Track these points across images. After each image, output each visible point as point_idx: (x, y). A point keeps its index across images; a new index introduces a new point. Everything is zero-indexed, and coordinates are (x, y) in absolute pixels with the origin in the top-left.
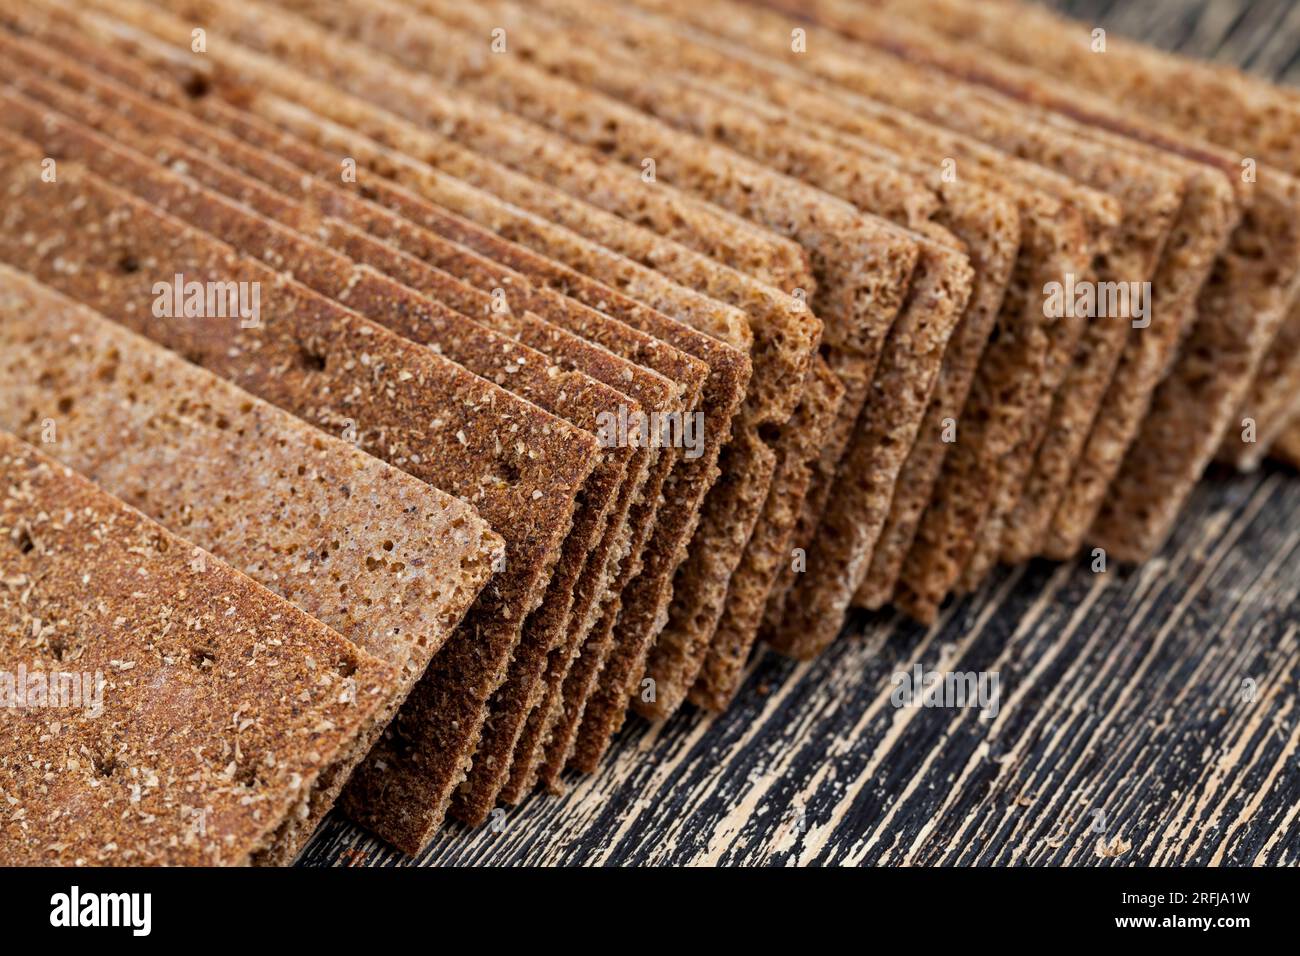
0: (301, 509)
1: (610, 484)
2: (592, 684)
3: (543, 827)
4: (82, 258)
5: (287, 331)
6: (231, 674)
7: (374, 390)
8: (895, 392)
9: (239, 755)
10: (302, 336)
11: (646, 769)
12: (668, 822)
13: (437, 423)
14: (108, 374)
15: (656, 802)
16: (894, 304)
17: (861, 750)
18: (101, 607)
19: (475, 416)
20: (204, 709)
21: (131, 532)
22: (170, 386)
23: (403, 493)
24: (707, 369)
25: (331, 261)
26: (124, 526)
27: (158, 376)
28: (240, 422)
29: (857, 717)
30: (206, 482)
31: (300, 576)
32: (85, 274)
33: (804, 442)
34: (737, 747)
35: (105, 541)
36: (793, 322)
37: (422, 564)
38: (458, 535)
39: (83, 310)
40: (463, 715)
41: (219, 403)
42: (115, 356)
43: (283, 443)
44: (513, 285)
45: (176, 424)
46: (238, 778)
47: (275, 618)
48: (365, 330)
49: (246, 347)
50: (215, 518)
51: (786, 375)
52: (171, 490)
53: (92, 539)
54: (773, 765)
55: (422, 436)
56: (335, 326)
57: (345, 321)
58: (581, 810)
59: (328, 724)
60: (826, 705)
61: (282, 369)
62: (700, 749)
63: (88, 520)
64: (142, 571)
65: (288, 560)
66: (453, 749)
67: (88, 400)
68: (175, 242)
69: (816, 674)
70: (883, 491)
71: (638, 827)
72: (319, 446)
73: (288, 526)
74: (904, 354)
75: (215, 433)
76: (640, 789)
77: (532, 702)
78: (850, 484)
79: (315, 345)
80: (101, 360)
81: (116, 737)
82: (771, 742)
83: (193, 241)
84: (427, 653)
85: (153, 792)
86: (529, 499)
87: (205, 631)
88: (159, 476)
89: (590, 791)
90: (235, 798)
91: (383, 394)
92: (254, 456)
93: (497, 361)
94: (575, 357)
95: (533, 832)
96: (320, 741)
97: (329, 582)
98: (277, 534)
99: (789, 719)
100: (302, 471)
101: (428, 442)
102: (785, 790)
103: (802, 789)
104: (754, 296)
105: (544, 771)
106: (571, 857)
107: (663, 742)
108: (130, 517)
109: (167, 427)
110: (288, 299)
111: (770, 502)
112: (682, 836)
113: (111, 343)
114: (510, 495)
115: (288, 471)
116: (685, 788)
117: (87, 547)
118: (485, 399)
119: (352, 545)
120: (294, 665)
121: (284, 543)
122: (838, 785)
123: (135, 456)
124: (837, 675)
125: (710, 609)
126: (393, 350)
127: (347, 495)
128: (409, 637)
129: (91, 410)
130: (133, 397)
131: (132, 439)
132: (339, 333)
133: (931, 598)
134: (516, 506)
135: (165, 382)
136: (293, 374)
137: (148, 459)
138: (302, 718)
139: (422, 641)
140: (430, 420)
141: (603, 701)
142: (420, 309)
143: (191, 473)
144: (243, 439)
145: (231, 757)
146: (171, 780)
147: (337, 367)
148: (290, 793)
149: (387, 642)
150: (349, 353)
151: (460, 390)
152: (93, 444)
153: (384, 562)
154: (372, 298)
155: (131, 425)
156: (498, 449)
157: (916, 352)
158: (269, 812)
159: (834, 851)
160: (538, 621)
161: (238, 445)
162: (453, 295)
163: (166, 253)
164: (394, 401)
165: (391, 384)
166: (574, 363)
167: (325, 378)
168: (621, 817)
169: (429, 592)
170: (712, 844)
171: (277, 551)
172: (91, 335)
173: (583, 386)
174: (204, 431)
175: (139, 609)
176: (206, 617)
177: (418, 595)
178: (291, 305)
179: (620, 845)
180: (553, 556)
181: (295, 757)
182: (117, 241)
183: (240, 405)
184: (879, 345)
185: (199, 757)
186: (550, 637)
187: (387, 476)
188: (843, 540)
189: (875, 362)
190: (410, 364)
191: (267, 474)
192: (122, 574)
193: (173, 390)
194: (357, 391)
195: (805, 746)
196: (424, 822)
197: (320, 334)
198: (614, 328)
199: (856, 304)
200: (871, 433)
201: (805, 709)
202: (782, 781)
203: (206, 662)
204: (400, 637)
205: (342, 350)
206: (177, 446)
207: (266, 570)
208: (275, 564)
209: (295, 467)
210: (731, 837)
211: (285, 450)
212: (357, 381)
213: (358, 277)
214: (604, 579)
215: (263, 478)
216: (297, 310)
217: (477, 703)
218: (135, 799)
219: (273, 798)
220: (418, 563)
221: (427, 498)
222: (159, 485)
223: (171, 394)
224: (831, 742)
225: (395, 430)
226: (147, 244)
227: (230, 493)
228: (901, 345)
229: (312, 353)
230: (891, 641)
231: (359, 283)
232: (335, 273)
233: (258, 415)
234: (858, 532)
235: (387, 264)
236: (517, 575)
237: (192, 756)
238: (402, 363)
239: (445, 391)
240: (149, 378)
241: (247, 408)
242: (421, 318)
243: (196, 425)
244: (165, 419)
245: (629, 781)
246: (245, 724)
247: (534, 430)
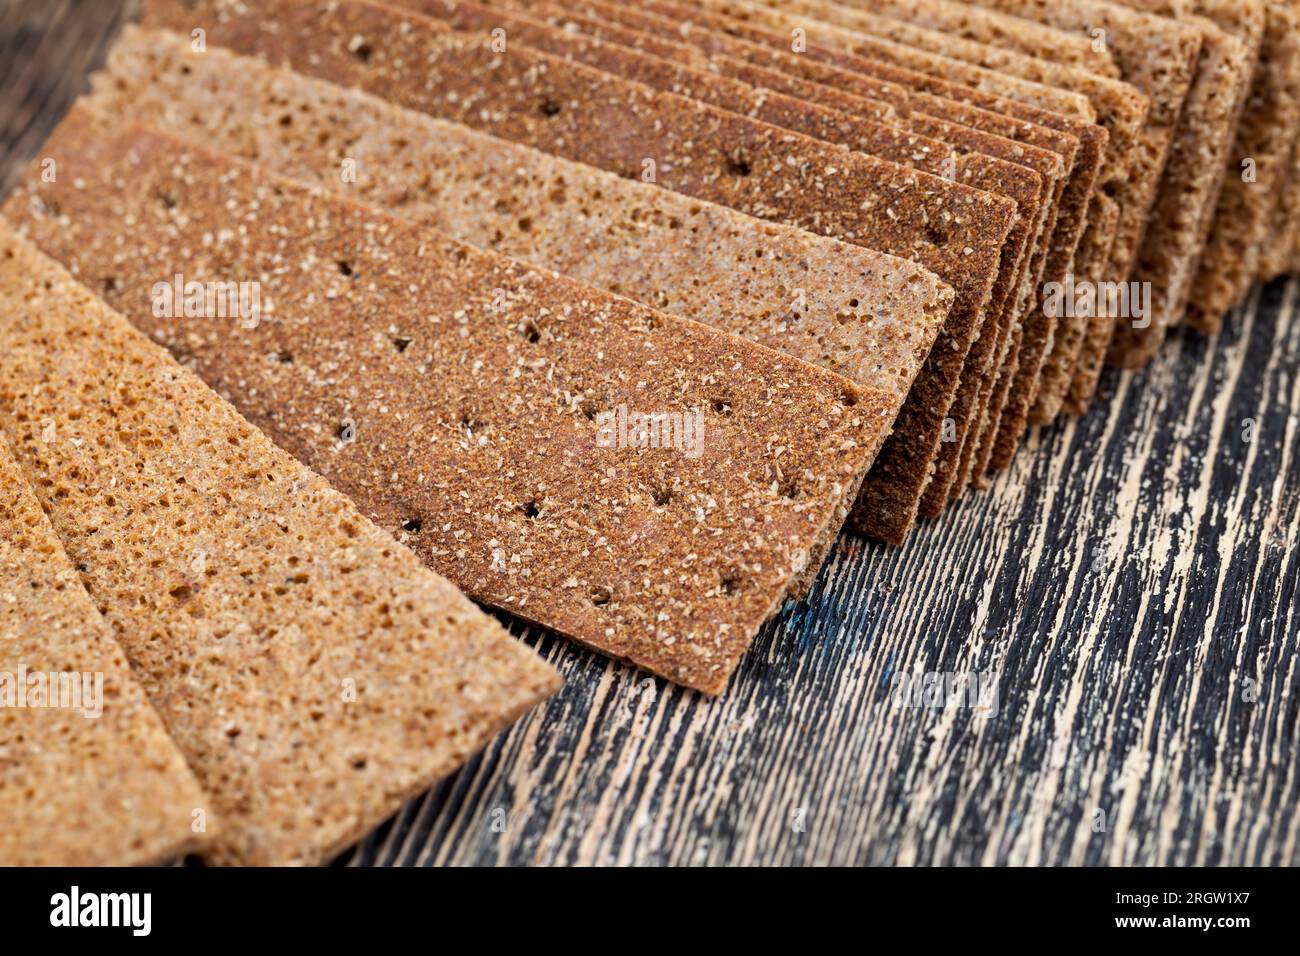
0: (766, 283)
1: (1022, 238)
2: (1005, 400)
3: (984, 514)
4: (505, 108)
5: (714, 145)
6: (754, 414)
7: (803, 185)
8: (1193, 150)
9: (780, 475)
10: (727, 148)
11: (1042, 463)
12: (1079, 500)
13: (866, 205)
14: (558, 197)
15: (1062, 487)
16: (1184, 81)
17: (1200, 432)
18: (621, 376)
19: (900, 196)
20: (739, 444)
21: (627, 315)
22: (619, 200)
23: (856, 260)
24: (1077, 141)
25: (735, 88)
26: (620, 312)
27: (605, 194)
28: (691, 221)
29: (1185, 409)
30: (672, 271)
31: (779, 335)
32: (510, 120)
33: (1137, 195)
34: (1105, 440)
35: (606, 324)
36: (1126, 100)
37: (888, 314)
38: (916, 288)
39: (521, 148)
40: (927, 430)
41: (668, 210)
42: (560, 181)
43: (736, 234)
44: (891, 93)
45: (632, 229)
46: (781, 493)
47: (777, 367)
48: (788, 138)
49: (677, 163)
50: (689, 299)
51: (1124, 143)
52: (641, 281)
53: (594, 325)
54: (1138, 450)
55: (855, 216)
56: (759, 138)
57: (768, 132)
58: (1007, 498)
59: (850, 443)
60: (1157, 403)
61: (714, 177)
62: (1076, 445)
63: (587, 309)
64: (648, 344)
65: (765, 324)
66: (922, 457)
67: (546, 218)
68: (594, 86)
69: (1138, 381)
70: (1190, 230)
71: (1057, 507)
72: (769, 233)
73: (756, 298)
74: (1197, 120)
75: (671, 233)
76: (1045, 479)
77: (972, 416)
78: (1161, 226)
79: (741, 155)
80: (549, 186)
81: (668, 473)
82: (1128, 433)
83: (612, 83)
84: (908, 380)
85: (714, 511)
86: (961, 255)
87: (718, 385)
88: (628, 271)
89: (1007, 485)
90: (787, 508)
91: (813, 187)
92: (712, 246)
93: (904, 152)
94: (967, 143)
95: (977, 518)
96: (848, 456)
97: (807, 337)
98: (748, 305)
99: (1133, 416)
100: (759, 254)
101: (860, 220)
102: (1156, 467)
103: (1169, 465)
104: (1084, 84)
105: (976, 471)
106: (1017, 533)
107: (1045, 443)
108: (623, 304)
109: (625, 232)
110: (711, 121)
111: (1114, 246)
112: (1094, 508)
113: (554, 172)
114: (942, 255)
115: (746, 256)
116: (1078, 475)
117: (592, 331)
118: (909, 181)
119: (819, 306)
120: (806, 402)
121: (758, 311)
122: (1194, 459)
123: (600, 257)
124: (1154, 380)
125: (1076, 333)
126: (815, 152)
127: (806, 268)
128: (892, 371)
129: (550, 227)
130: (585, 212)
131: (595, 246)
132: (764, 143)
133: (1215, 312)
134: (950, 262)
135: (614, 197)
136: (724, 181)
137: (615, 257)
138: (827, 441)
139: (904, 373)
140: (859, 202)
141: (1012, 412)
142: (826, 118)
143: (657, 266)
144: (697, 235)
145: (774, 477)
146: (728, 500)
147: (765, 170)
148: (834, 498)
149: (873, 377)
150: (775, 158)
151: (884, 177)
152: (560, 252)
153: (853, 317)
154: (780, 114)
155: (592, 234)
156: (926, 219)
157: (1209, 117)
158: (821, 515)
159: (1216, 507)
160: (977, 351)
161: (694, 240)
162: (845, 105)
163: (587, 96)
164: (824, 192)
165: (819, 178)
166: (967, 147)
167: (755, 180)
168: (1040, 500)
169: (901, 334)
170: (1120, 511)
171: (751, 318)
172: (534, 167)
173: (985, 163)
174: (660, 231)
175: (656, 374)
176: (717, 373)
177: (890, 338)
178: (715, 125)
179: (1050, 520)
180: (987, 297)
181: (831, 470)
182: (537, 90)
183: (688, 208)
184: (1177, 114)
185: (746, 479)
186: (984, 363)
187: (839, 249)
188: (1160, 271)
189: (1173, 127)
190: (833, 161)
191: (727, 259)
192: (631, 348)
193: (623, 203)
194: (788, 187)
195: (1156, 434)
196: (905, 517)
197: (746, 146)
198: (989, 118)
199: (1155, 84)
200: (1176, 185)
201: (1142, 407)
202: (1150, 463)
203: (726, 408)
204: (884, 371)
205: (768, 157)
206: (638, 247)
207: (746, 333)
208: (753, 328)
209: (753, 251)
210: (1133, 505)
211: (739, 239)
212: (786, 180)
213: (763, 98)
214: (1016, 314)
215: (724, 262)
216: (720, 129)
217: (939, 419)
218: (701, 518)
219: (821, 504)
220: (884, 313)
221: (878, 262)
222: (629, 278)
223: (623, 205)
224: (1173, 429)
225: (829, 214)
226: (567, 90)
227: (697, 277)
228: (1194, 113)
229: (737, 162)
230: (1184, 350)
231: (765, 103)
232: (740, 97)
233: (707, 214)
234: (1171, 263)
235: (779, 87)
236: (960, 316)
237: (740, 480)
238: (826, 161)
239: (870, 179)
240: (598, 195)
241: (695, 211)
242: (828, 125)
243: (652, 228)
244: (622, 225)
245: (1034, 474)
246: (780, 450)
247: (957, 201)
